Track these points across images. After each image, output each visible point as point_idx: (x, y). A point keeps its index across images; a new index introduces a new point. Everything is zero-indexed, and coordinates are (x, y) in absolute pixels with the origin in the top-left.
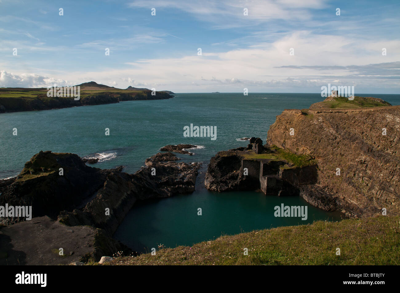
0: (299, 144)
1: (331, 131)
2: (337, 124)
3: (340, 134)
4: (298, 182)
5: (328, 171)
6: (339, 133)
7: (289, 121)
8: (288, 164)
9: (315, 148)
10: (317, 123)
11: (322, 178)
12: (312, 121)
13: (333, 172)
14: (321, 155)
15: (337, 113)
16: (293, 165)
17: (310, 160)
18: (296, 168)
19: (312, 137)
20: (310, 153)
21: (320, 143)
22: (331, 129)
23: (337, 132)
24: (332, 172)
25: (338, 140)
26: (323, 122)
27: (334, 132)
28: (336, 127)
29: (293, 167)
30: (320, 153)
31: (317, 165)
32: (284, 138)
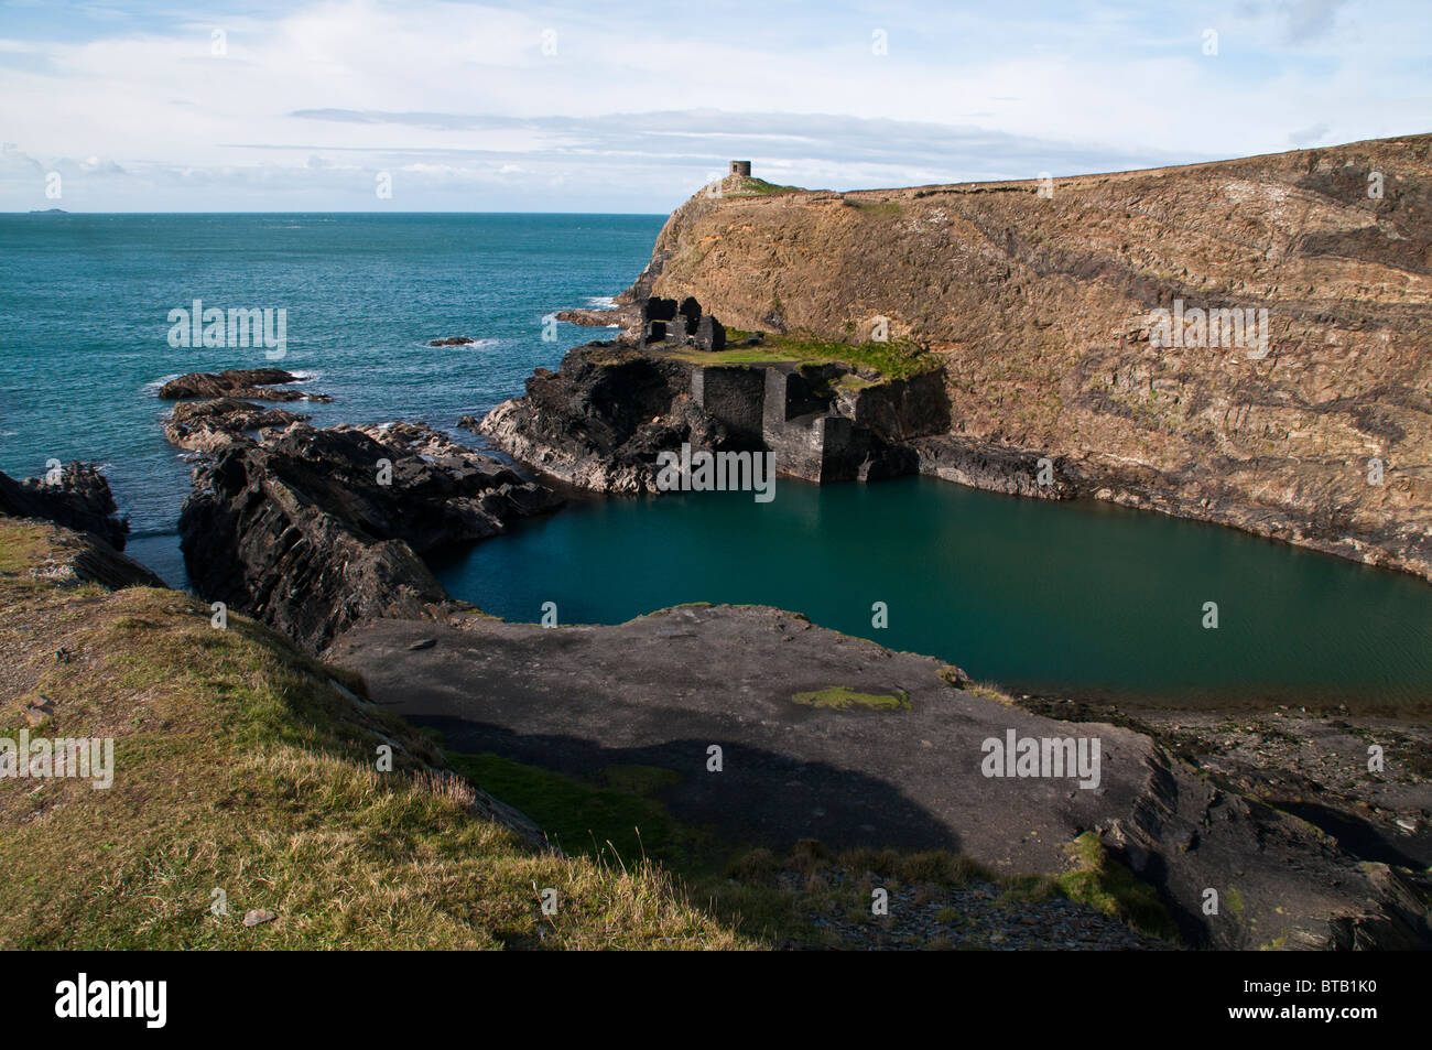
0: (851, 306)
1: (986, 253)
2: (1007, 230)
3: (1022, 260)
4: (901, 431)
5: (993, 383)
6: (1018, 256)
7: (787, 232)
8: (855, 371)
9: (926, 315)
10: (923, 230)
11: (971, 408)
12: (899, 225)
13: (1014, 386)
14: (957, 335)
15: (1001, 194)
16: (878, 375)
17: (916, 354)
18: (892, 381)
19: (911, 277)
20: (913, 332)
21: (947, 294)
22: (986, 245)
23: (1011, 253)
24: (1009, 383)
25: (1015, 280)
26: (952, 224)
27: (1001, 254)
28: (1004, 237)
29: (881, 381)
30: (952, 329)
31: (943, 370)
32: (771, 293)
